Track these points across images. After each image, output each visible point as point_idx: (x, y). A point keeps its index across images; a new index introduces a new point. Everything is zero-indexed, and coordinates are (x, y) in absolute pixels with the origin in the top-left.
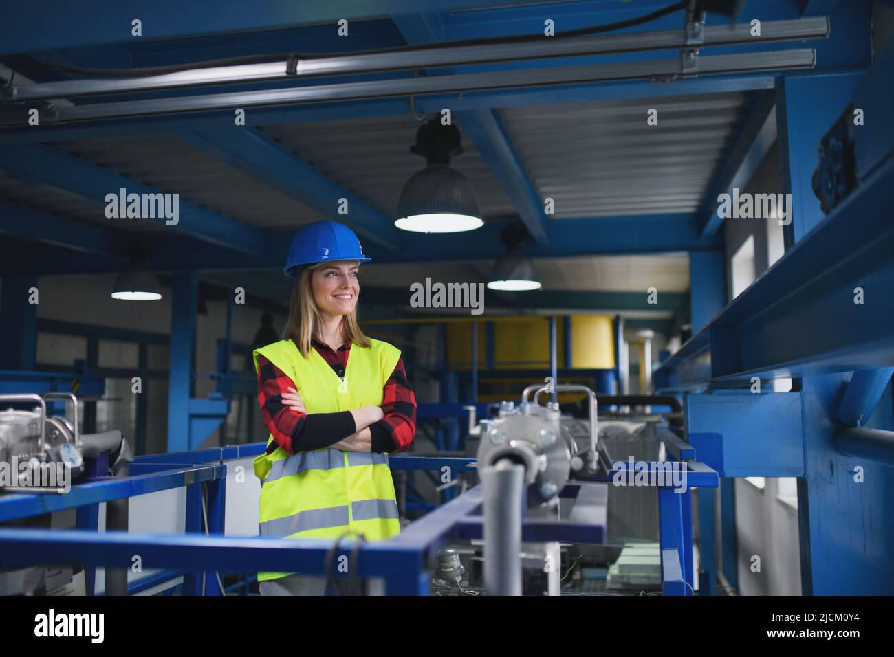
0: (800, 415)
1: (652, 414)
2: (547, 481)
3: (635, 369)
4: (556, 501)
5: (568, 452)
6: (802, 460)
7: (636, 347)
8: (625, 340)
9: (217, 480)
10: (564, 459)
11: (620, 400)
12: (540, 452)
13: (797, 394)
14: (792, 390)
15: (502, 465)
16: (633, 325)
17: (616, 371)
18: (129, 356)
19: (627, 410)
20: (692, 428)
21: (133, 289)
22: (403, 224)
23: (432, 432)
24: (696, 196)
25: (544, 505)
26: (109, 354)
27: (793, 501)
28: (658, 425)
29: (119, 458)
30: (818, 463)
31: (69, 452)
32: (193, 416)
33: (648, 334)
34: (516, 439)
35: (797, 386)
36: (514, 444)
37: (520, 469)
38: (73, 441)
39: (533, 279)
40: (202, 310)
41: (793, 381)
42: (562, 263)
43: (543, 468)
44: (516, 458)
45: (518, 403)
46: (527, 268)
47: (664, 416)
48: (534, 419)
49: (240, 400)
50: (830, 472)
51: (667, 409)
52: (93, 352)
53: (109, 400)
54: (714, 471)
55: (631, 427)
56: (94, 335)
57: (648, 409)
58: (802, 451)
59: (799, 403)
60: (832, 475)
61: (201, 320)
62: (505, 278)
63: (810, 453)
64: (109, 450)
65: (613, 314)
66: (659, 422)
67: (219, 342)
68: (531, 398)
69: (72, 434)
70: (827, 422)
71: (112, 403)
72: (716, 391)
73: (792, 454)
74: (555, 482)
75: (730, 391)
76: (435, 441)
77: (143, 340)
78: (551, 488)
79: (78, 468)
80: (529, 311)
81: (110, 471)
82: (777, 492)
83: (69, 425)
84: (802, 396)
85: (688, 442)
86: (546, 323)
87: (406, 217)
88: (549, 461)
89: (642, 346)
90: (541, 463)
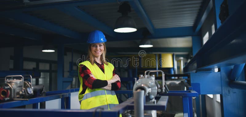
0: (220, 78)
1: (183, 79)
2: (151, 95)
3: (179, 68)
4: (154, 100)
5: (157, 88)
6: (221, 90)
7: (179, 62)
8: (176, 60)
9: (68, 97)
10: (156, 89)
11: (175, 75)
12: (149, 87)
13: (219, 72)
14: (218, 72)
15: (138, 90)
16: (178, 56)
17: (173, 68)
18: (47, 67)
19: (177, 78)
20: (192, 82)
21: (47, 49)
22: (116, 30)
23: (125, 85)
24: (193, 22)
25: (151, 101)
26: (42, 66)
27: (219, 101)
28: (184, 82)
29: (43, 92)
30: (225, 90)
31: (30, 89)
32: (64, 82)
33: (182, 58)
34: (143, 84)
35: (219, 70)
36: (142, 85)
37: (143, 91)
38: (31, 87)
39: (151, 44)
40: (66, 54)
41: (218, 69)
42: (159, 40)
43: (150, 92)
44: (142, 88)
45: (144, 75)
46: (149, 42)
47: (186, 79)
48: (148, 79)
49: (76, 78)
50: (228, 93)
51: (187, 78)
52: (38, 66)
53: (42, 78)
54: (197, 93)
55: (177, 82)
56: (38, 61)
57: (182, 78)
58: (221, 87)
59: (220, 75)
60: (229, 93)
61: (65, 57)
62: (144, 44)
63: (223, 88)
64: (40, 89)
65: (172, 53)
66: (184, 81)
67: (70, 63)
68: (147, 74)
69: (31, 85)
70: (227, 80)
71: (43, 79)
72: (198, 72)
73: (218, 88)
74: (154, 95)
75: (201, 72)
76: (126, 87)
77: (50, 62)
78: (153, 97)
79: (32, 94)
80: (151, 53)
81: (41, 95)
82: (216, 99)
83: (30, 83)
84: (221, 73)
85: (191, 86)
86: (155, 56)
87: (117, 29)
88: (151, 90)
89: (180, 61)
90: (150, 90)
